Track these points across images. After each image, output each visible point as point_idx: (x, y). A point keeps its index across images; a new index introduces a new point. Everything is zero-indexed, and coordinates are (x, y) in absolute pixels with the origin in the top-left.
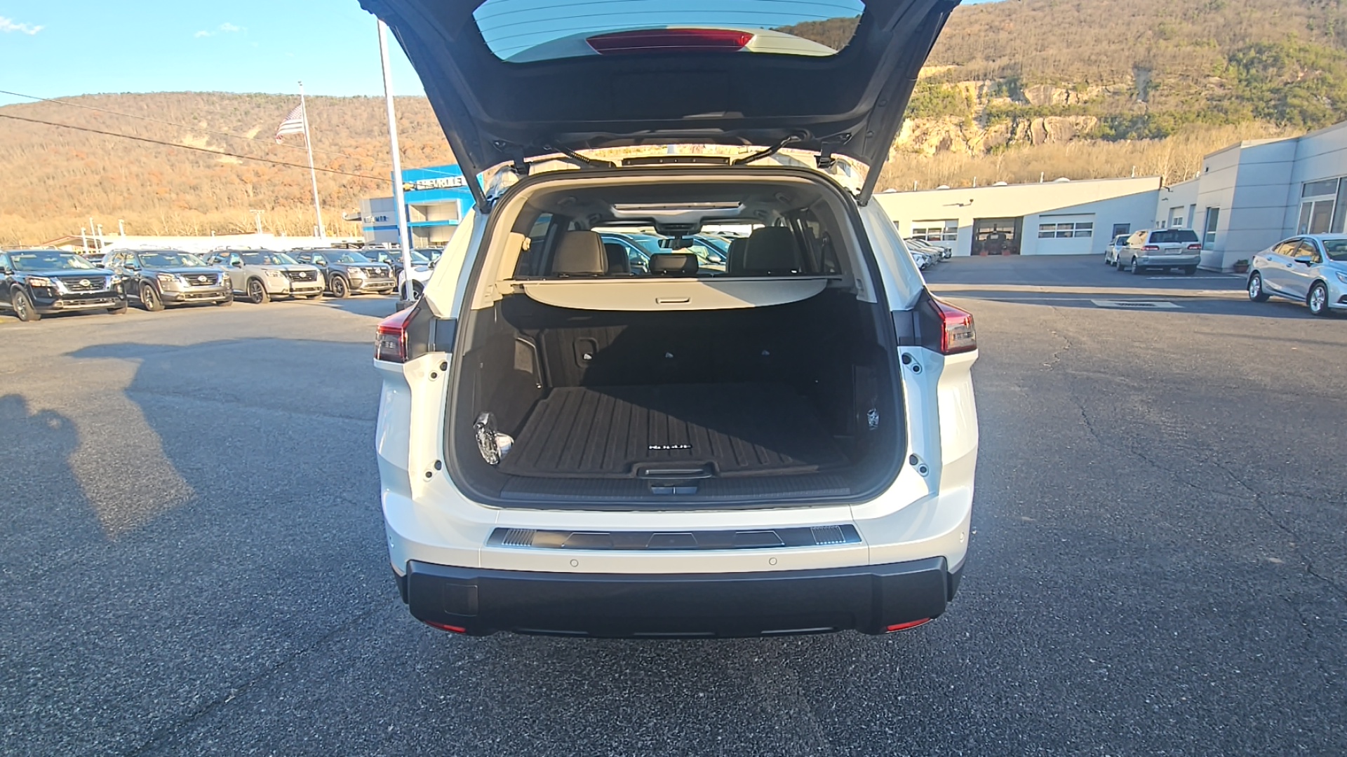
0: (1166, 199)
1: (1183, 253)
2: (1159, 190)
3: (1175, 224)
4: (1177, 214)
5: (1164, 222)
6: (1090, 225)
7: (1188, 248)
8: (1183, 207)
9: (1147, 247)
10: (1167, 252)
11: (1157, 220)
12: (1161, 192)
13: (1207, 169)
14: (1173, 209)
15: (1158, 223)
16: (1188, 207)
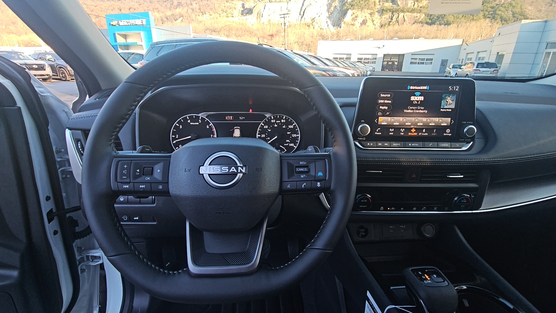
0: (465, 49)
2: (462, 45)
3: (468, 60)
4: (469, 56)
5: (463, 59)
6: (432, 59)
7: (493, 71)
8: (473, 53)
9: (475, 70)
10: (484, 73)
11: (459, 58)
12: (462, 46)
13: (500, 34)
14: (468, 53)
16: (489, 52)
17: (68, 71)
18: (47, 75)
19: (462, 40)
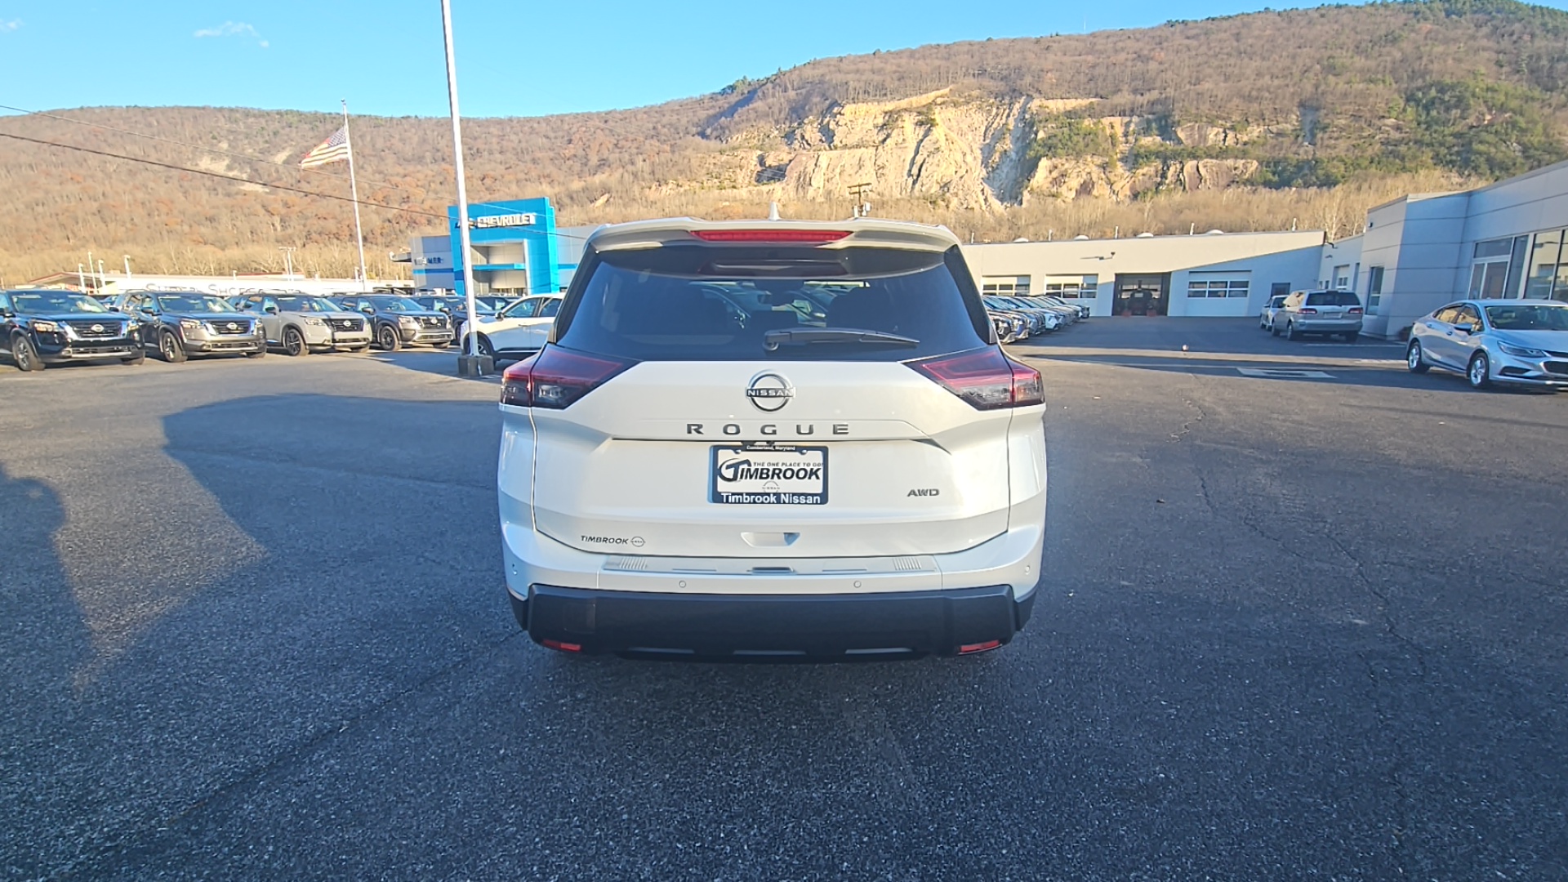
0: (1330, 256)
1: (1342, 317)
2: (1323, 245)
3: (1340, 284)
4: (1342, 274)
5: (1327, 282)
6: (1245, 284)
7: (1349, 312)
8: (1348, 266)
9: (1303, 310)
10: (1326, 316)
11: (1320, 280)
12: (1324, 248)
13: (1371, 225)
14: (1337, 268)
15: (1321, 283)
16: (1353, 266)
17: (400, 331)
18: (365, 340)
19: (1322, 233)
